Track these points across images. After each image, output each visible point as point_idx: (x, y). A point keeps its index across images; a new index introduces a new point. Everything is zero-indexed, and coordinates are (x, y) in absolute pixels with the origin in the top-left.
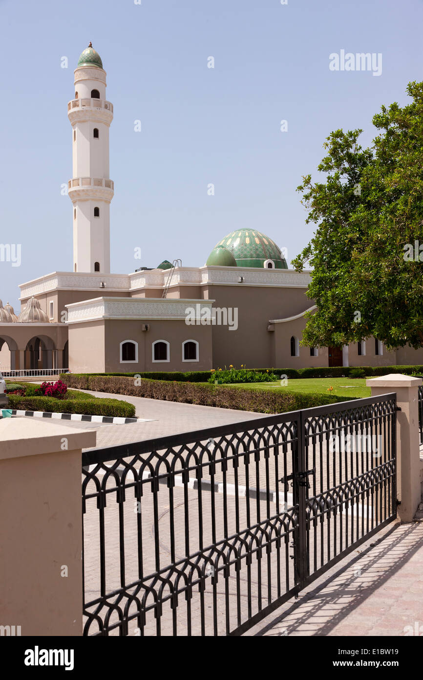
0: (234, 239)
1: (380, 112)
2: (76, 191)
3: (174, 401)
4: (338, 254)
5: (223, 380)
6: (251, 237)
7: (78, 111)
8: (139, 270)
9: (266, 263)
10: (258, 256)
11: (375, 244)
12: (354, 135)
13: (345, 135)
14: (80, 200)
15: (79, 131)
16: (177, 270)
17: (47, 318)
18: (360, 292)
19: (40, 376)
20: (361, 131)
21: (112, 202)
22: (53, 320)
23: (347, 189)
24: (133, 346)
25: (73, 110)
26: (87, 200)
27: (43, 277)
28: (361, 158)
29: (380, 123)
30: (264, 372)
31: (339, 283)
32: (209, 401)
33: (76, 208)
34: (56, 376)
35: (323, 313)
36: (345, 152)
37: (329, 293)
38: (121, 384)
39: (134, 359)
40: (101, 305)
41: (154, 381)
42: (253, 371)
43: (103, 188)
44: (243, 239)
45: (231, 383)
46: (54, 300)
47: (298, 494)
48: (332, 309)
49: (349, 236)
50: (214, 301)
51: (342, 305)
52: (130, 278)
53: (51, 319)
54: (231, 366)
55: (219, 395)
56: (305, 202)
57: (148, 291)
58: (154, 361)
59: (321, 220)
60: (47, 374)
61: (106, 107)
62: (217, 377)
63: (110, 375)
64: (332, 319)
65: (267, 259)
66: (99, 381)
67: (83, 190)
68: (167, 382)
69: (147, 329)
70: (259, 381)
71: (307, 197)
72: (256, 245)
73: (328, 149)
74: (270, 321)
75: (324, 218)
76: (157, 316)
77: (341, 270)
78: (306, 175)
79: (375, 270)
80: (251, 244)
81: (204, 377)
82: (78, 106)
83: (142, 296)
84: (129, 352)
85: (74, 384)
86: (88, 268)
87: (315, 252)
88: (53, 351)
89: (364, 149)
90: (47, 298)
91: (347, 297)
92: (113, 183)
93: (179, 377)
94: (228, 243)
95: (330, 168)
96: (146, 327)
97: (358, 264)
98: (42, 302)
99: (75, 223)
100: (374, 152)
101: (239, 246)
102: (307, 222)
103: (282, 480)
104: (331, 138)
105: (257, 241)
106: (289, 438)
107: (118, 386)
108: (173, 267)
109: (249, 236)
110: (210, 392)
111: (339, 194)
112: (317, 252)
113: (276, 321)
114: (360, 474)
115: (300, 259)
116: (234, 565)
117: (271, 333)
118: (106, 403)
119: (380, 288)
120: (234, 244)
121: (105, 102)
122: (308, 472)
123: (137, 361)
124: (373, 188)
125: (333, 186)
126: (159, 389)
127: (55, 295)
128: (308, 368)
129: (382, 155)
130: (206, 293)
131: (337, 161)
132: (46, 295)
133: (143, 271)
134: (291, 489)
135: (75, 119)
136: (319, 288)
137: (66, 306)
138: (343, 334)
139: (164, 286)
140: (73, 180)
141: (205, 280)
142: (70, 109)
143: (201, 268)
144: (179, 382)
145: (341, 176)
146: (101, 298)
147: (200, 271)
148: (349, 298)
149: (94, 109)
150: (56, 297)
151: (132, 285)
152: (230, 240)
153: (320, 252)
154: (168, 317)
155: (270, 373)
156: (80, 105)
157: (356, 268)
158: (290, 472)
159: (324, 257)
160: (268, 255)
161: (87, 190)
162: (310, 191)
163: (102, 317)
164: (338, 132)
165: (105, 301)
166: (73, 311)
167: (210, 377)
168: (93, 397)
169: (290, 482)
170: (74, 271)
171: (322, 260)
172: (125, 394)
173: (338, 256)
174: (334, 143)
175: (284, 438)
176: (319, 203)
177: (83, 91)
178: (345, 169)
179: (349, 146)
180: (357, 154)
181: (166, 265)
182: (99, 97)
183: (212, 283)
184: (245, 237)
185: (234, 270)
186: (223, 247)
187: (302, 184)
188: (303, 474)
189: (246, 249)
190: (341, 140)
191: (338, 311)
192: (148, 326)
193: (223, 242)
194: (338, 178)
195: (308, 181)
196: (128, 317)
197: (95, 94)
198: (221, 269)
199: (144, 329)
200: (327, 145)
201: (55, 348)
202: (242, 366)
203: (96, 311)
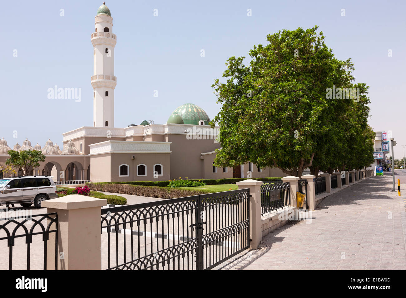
0: (183, 109)
1: (253, 49)
2: (95, 82)
3: (148, 197)
4: (232, 120)
5: (176, 186)
6: (192, 108)
7: (97, 39)
8: (130, 126)
9: (200, 122)
10: (195, 118)
11: (250, 115)
12: (241, 59)
13: (236, 59)
14: (98, 87)
15: (98, 50)
16: (151, 126)
17: (78, 152)
18: (243, 140)
19: (74, 184)
20: (244, 57)
21: (115, 88)
22: (82, 153)
23: (237, 87)
24: (126, 167)
25: (94, 38)
26: (102, 87)
27: (76, 129)
28: (244, 71)
29: (253, 54)
30: (198, 181)
31: (232, 135)
32: (167, 196)
33: (95, 91)
34: (83, 184)
35: (224, 150)
36: (236, 68)
37: (228, 140)
38: (120, 188)
39: (127, 174)
40: (109, 145)
41: (137, 186)
42: (192, 181)
43: (111, 81)
44: (187, 108)
45: (180, 187)
46: (82, 142)
47: (198, 232)
48: (229, 148)
49: (237, 111)
50: (171, 142)
51: (234, 146)
52: (125, 130)
53: (80, 152)
54: (180, 178)
55: (172, 193)
56: (216, 93)
57: (135, 138)
58: (138, 175)
59: (224, 102)
60: (78, 183)
61: (113, 37)
62: (172, 184)
63: (113, 183)
64: (229, 153)
65: (200, 120)
66: (108, 186)
67: (100, 82)
68: (144, 186)
69: (134, 158)
70: (195, 186)
71: (217, 90)
72: (195, 112)
73: (227, 66)
74: (202, 153)
75: (226, 101)
76: (140, 151)
77: (234, 128)
78: (216, 79)
79: (250, 129)
80: (191, 112)
81: (165, 184)
82: (97, 36)
83: (132, 140)
84: (124, 170)
85: (93, 188)
86: (102, 125)
87: (221, 119)
88: (82, 170)
89: (246, 66)
90: (79, 141)
91: (236, 142)
92: (116, 78)
93: (151, 184)
94: (179, 111)
95: (228, 75)
96: (134, 157)
97: (242, 125)
98: (76, 143)
99: (95, 99)
100: (251, 68)
101: (185, 113)
102: (217, 103)
103: (190, 226)
104: (229, 60)
105: (195, 110)
106: (194, 207)
107: (118, 189)
108: (149, 124)
109: (191, 108)
110: (167, 191)
111: (233, 89)
112: (222, 118)
113: (205, 154)
114: (230, 225)
115: (213, 122)
116: (167, 261)
117: (203, 160)
118: (111, 198)
119: (252, 137)
120: (183, 112)
121: (112, 34)
122: (203, 223)
123: (128, 175)
124: (249, 87)
125: (230, 85)
126: (140, 190)
127: (83, 139)
128: (222, 179)
129: (254, 70)
130: (167, 138)
131: (232, 72)
132: (78, 139)
133: (132, 126)
134: (195, 230)
135: (95, 43)
136: (223, 137)
137: (89, 145)
138: (234, 161)
139: (144, 135)
140: (94, 76)
141: (166, 131)
142: (92, 37)
143: (164, 125)
144: (151, 187)
145: (234, 80)
146: (109, 141)
147: (164, 127)
148: (237, 143)
149: (106, 38)
150: (84, 140)
151: (126, 134)
152: (181, 109)
153: (224, 118)
154: (146, 152)
155: (201, 182)
156: (98, 35)
157: (241, 127)
158: (194, 222)
159: (226, 121)
160: (201, 118)
161: (102, 82)
162: (218, 87)
163: (109, 151)
164: (233, 58)
165: (111, 143)
166: (93, 148)
167: (169, 184)
168: (104, 195)
169: (194, 227)
170: (94, 126)
171: (224, 123)
172: (121, 193)
173: (232, 121)
174: (231, 63)
175: (191, 207)
176: (223, 93)
177: (100, 28)
178: (236, 76)
179: (238, 65)
180: (242, 69)
181: (145, 123)
182: (109, 32)
183: (170, 133)
184: (189, 108)
185: (182, 126)
186: (176, 113)
187: (214, 84)
188: (200, 223)
189: (189, 115)
190: (234, 62)
191: (232, 149)
192: (135, 157)
193: (176, 111)
194: (232, 81)
195: (217, 82)
196: (124, 152)
197: (107, 30)
198: (175, 126)
199: (132, 158)
200: (227, 64)
201: (82, 169)
202: (186, 178)
203: (106, 148)
